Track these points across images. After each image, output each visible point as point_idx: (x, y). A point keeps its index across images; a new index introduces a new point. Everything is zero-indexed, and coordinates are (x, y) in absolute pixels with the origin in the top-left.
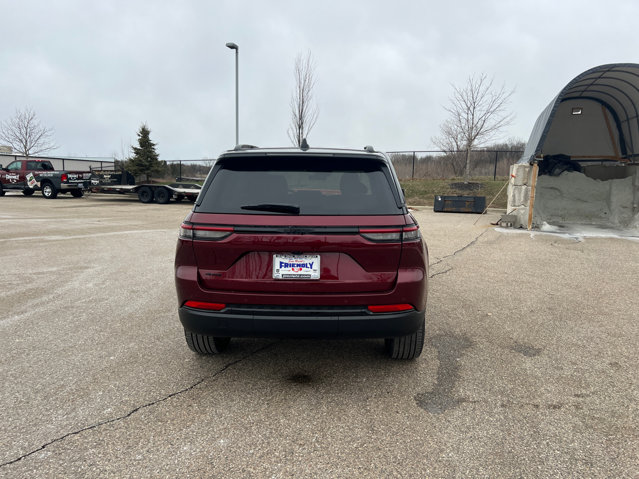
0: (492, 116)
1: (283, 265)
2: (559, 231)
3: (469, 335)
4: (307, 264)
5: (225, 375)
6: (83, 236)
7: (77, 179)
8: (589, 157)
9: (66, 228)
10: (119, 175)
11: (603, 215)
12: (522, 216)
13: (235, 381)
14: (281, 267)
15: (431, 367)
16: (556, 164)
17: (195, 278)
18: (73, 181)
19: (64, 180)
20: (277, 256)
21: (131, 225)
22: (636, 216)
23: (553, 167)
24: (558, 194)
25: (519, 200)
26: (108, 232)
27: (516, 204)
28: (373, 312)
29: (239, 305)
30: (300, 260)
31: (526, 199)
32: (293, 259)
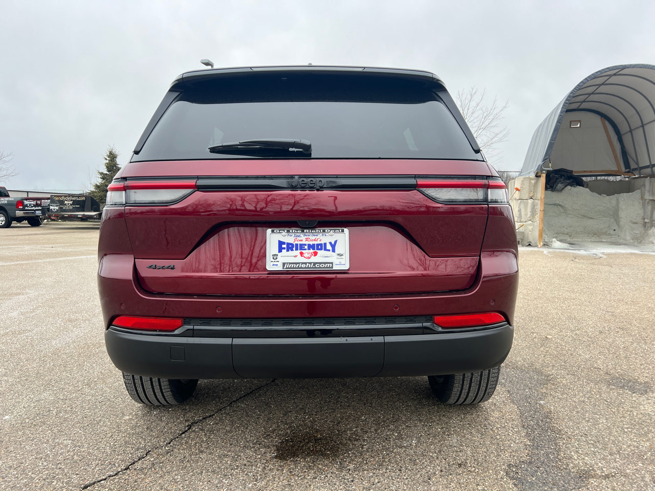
0: (484, 132)
1: (283, 246)
2: (570, 248)
3: (538, 366)
4: (325, 244)
5: (187, 442)
6: (27, 262)
7: (35, 206)
8: (591, 172)
9: (10, 255)
10: (83, 201)
11: (612, 232)
12: (530, 233)
13: (202, 452)
14: (280, 251)
15: (507, 416)
16: (557, 179)
17: (129, 276)
18: (29, 208)
19: (20, 207)
20: (273, 231)
21: (89, 250)
22: (650, 232)
23: (555, 182)
24: (562, 210)
25: (526, 215)
26: (60, 257)
27: (522, 220)
28: (443, 328)
29: (207, 320)
30: (314, 238)
31: (533, 214)
32: (302, 235)
